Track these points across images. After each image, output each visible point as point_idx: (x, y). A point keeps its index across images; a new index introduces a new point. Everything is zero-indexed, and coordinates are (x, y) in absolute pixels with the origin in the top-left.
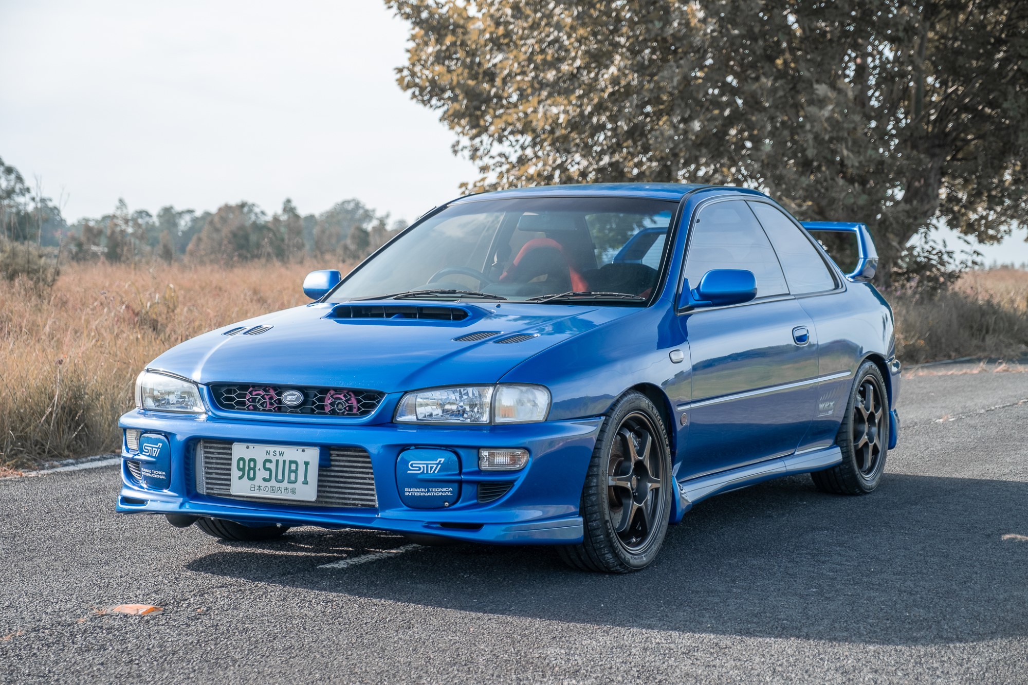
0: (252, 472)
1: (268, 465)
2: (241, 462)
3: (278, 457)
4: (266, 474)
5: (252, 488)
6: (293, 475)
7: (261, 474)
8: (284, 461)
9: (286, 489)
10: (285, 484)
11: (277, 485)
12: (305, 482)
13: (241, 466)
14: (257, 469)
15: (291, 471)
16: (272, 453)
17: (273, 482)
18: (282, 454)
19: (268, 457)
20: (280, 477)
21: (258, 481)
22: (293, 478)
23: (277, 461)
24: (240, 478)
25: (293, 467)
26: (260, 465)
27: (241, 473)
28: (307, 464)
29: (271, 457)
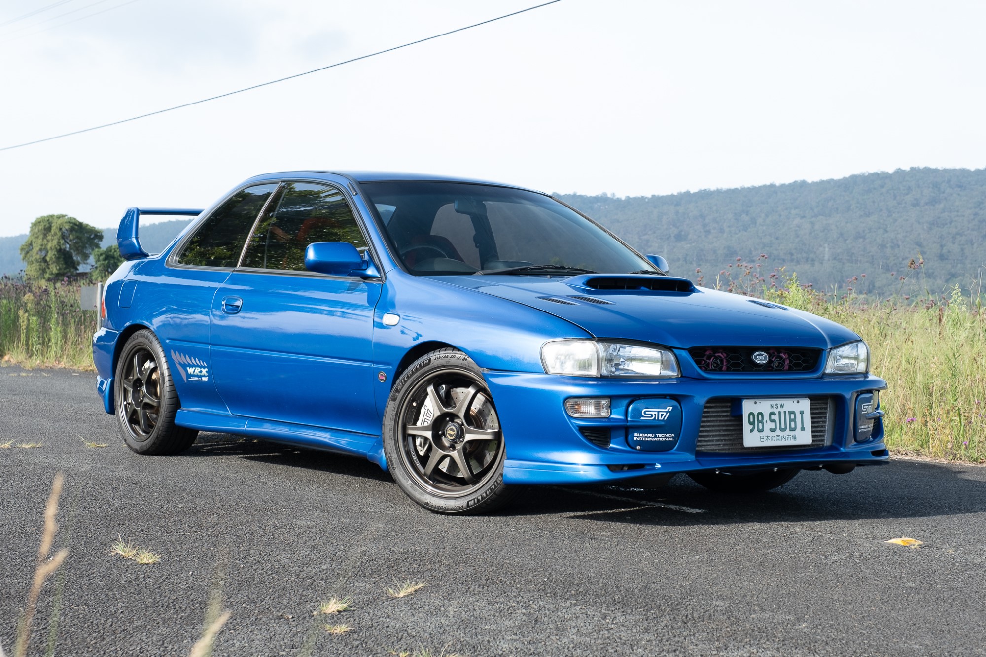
0: (760, 425)
1: (773, 417)
2: (751, 417)
3: (779, 409)
4: (772, 426)
5: (762, 439)
6: (793, 424)
7: (769, 425)
8: (785, 412)
9: (789, 436)
10: (788, 432)
11: (782, 434)
12: (803, 429)
13: (752, 420)
14: (764, 421)
15: (791, 420)
16: (775, 406)
17: (778, 432)
18: (782, 406)
19: (772, 410)
20: (783, 426)
21: (767, 432)
22: (793, 426)
23: (780, 413)
24: (752, 431)
25: (792, 416)
26: (766, 418)
27: (752, 427)
28: (802, 412)
29: (774, 410)
